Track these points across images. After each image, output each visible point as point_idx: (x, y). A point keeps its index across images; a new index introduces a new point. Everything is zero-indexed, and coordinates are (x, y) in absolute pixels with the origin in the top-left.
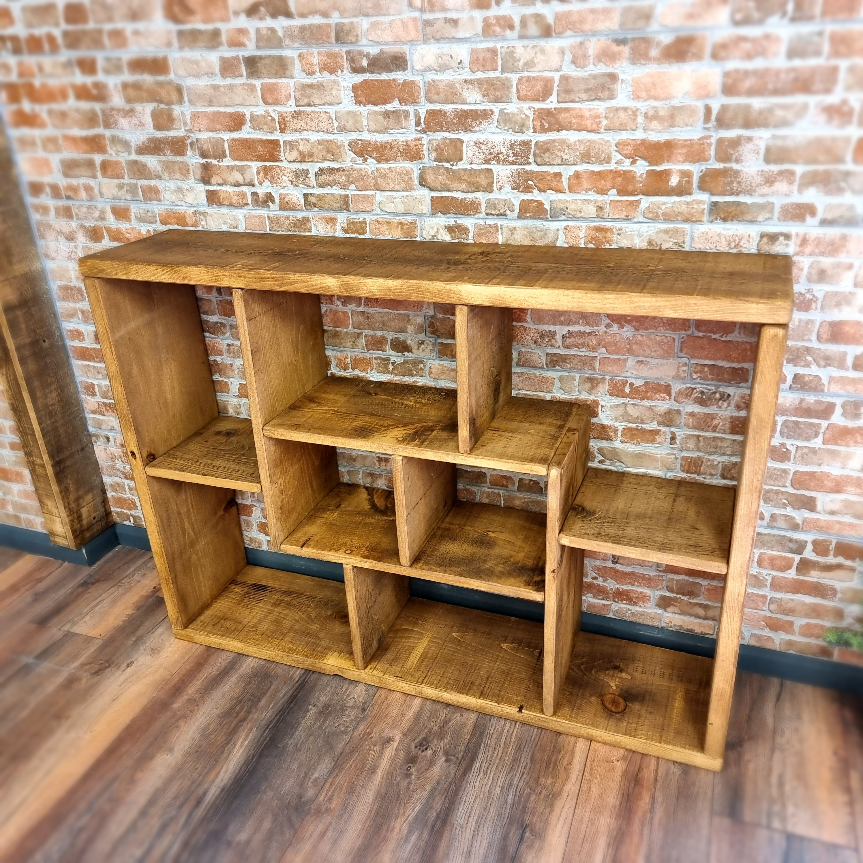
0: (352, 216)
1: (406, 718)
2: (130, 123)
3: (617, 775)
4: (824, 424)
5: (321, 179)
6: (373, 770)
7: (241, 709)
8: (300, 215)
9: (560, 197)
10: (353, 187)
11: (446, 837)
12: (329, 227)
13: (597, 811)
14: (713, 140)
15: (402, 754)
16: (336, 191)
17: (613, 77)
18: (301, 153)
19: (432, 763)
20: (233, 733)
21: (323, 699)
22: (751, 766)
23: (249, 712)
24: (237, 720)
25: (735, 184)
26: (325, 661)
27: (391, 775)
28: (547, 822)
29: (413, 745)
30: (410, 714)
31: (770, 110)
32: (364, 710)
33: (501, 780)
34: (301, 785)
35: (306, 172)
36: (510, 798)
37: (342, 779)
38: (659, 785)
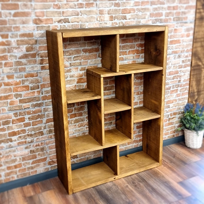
0: (82, 67)
3: (167, 169)
5: (75, 59)
7: (91, 200)
8: (69, 69)
9: (126, 56)
10: (83, 60)
12: (76, 70)
13: (171, 174)
16: (78, 61)
18: (70, 53)
19: (139, 184)
21: (104, 188)
23: (94, 199)
27: (136, 190)
28: (167, 180)
29: (132, 184)
30: (124, 181)
32: (115, 185)
34: (124, 201)
35: (71, 58)
37: (129, 195)
38: (173, 166)
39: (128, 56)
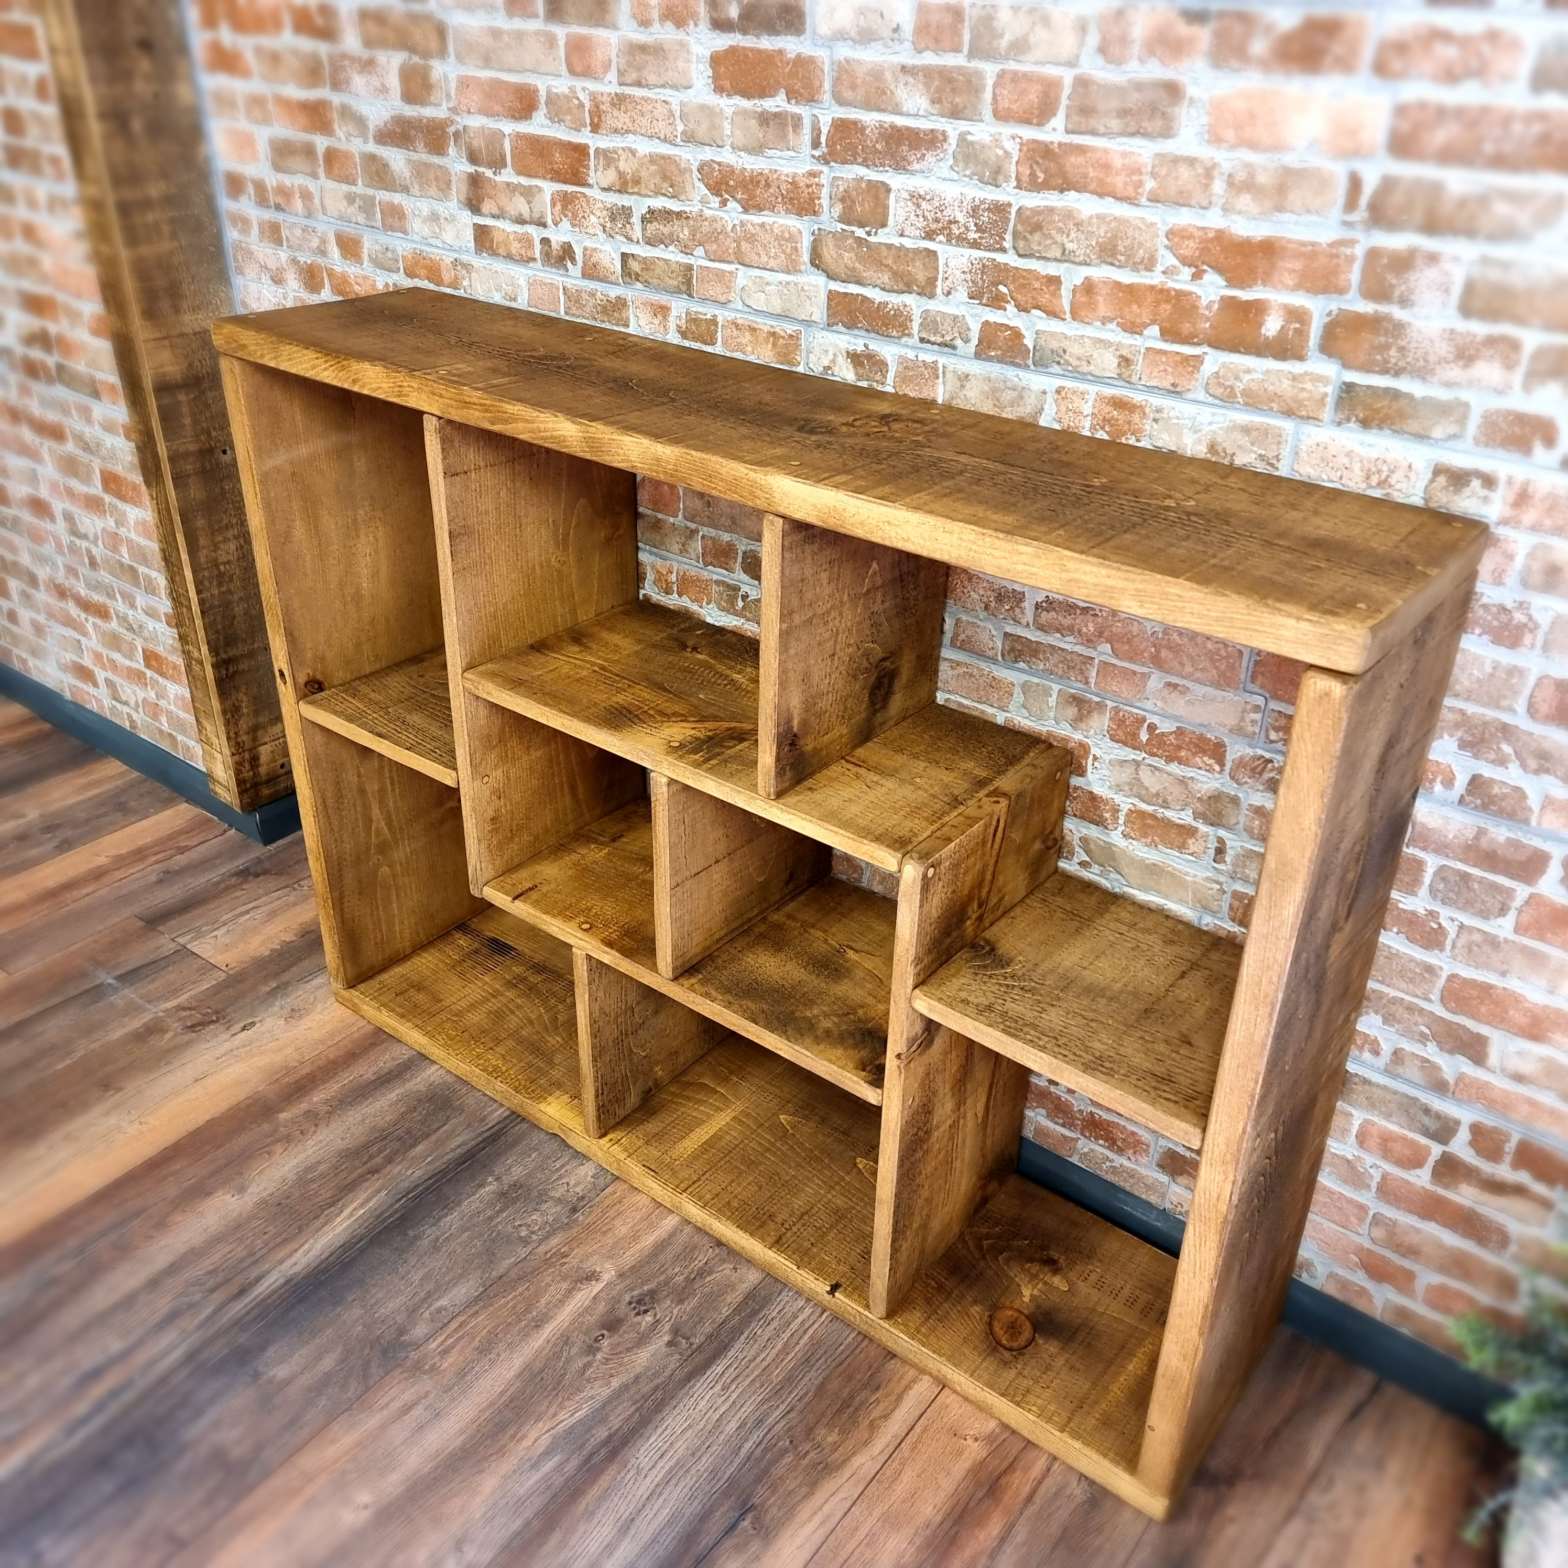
0: (696, 307)
1: (639, 1246)
2: (368, 84)
3: (960, 1468)
4: (1522, 891)
5: (651, 228)
6: (538, 1324)
7: (380, 1151)
8: (613, 292)
9: (1054, 326)
10: (700, 251)
11: (604, 1481)
12: (656, 321)
13: (891, 1521)
14: (1359, 251)
15: (601, 1307)
16: (672, 255)
17: (1173, 90)
18: (621, 175)
19: (643, 1340)
20: (350, 1187)
21: (517, 1172)
22: (1231, 1531)
23: (389, 1160)
24: (365, 1168)
25: (1393, 352)
26: (542, 1106)
27: (565, 1339)
28: (790, 1513)
29: (627, 1298)
30: (648, 1241)
31: (1484, 200)
32: (574, 1210)
33: (747, 1409)
34: (413, 1312)
35: (626, 212)
36: (747, 1446)
37: (482, 1322)
38: (1032, 1510)
39: (1067, 328)
